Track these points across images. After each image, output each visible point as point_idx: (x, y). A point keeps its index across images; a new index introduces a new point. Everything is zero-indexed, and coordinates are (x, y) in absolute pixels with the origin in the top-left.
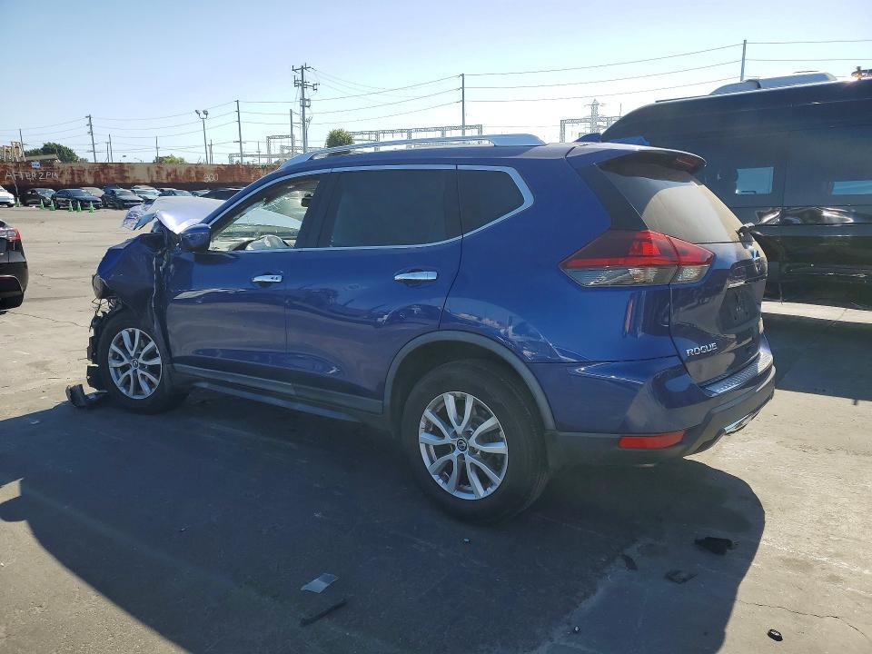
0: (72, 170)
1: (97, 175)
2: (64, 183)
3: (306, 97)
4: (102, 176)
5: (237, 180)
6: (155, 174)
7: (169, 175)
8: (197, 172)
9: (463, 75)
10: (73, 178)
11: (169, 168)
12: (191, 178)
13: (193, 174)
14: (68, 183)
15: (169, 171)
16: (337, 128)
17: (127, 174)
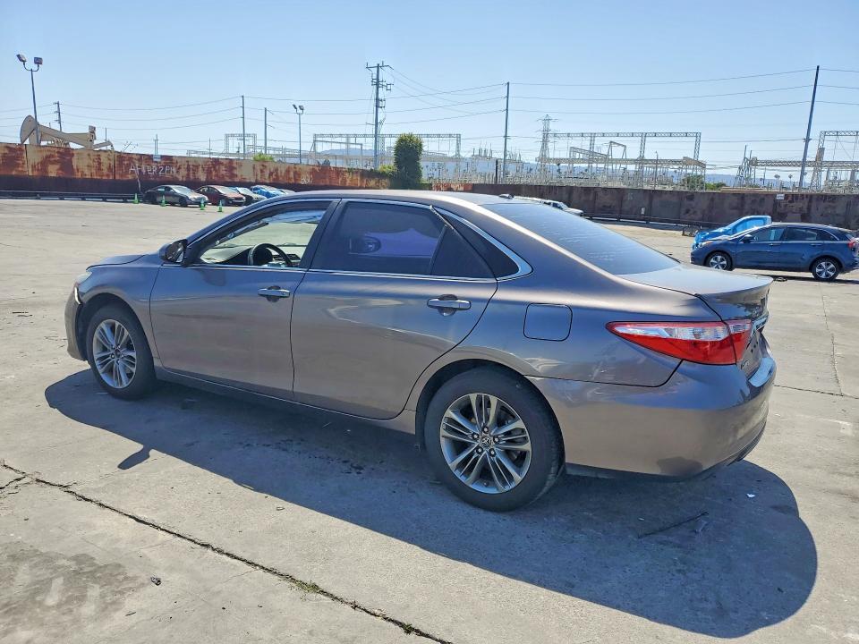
0: (188, 165)
1: (209, 172)
2: (181, 179)
3: (380, 97)
4: (214, 173)
5: (328, 183)
6: (259, 173)
7: (271, 174)
8: (295, 173)
9: (508, 84)
10: (188, 175)
11: (271, 167)
12: (290, 179)
13: (292, 174)
14: (184, 179)
15: (272, 170)
16: (407, 132)
17: (235, 172)
